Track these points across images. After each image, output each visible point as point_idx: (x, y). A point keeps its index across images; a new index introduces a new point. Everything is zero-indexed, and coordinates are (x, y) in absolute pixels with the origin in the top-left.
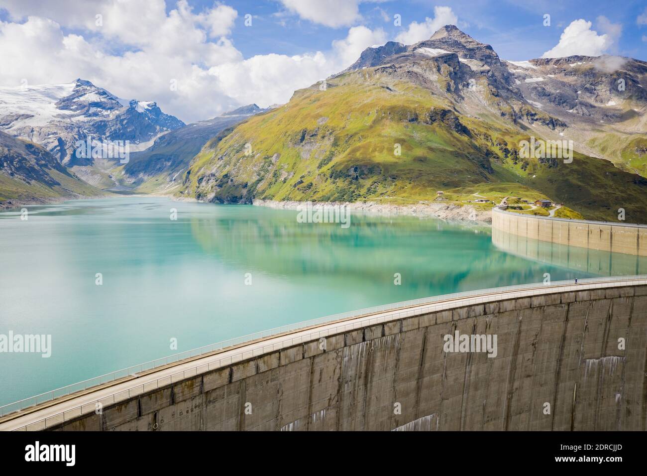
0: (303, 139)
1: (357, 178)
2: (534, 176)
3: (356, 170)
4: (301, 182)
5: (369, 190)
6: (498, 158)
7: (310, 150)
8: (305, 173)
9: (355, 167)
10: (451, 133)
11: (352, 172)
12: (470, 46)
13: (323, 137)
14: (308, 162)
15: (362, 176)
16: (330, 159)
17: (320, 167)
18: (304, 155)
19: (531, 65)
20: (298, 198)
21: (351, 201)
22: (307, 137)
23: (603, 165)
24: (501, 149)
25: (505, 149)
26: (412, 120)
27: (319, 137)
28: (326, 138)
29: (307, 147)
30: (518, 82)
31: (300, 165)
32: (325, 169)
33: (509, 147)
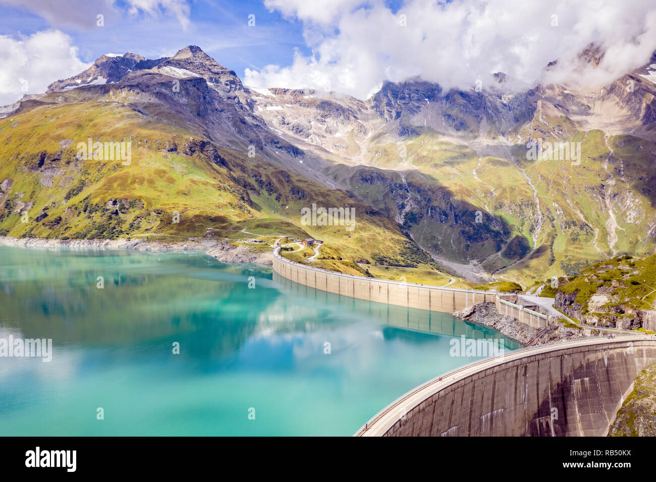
0: (41, 163)
1: (116, 213)
2: (287, 207)
3: (115, 203)
4: (45, 215)
5: (132, 225)
6: (255, 189)
7: (52, 177)
8: (48, 203)
9: (113, 200)
10: (211, 165)
11: (110, 206)
12: (215, 70)
13: (68, 163)
14: (50, 191)
15: (123, 211)
16: (80, 189)
17: (68, 197)
18: (44, 182)
19: (270, 94)
20: (45, 235)
21: (111, 238)
22: (47, 161)
23: (342, 197)
24: (257, 181)
25: (261, 181)
26: (172, 150)
27: (63, 162)
28: (72, 164)
29: (48, 173)
30: (260, 109)
31: (41, 195)
32: (75, 200)
33: (264, 179)
